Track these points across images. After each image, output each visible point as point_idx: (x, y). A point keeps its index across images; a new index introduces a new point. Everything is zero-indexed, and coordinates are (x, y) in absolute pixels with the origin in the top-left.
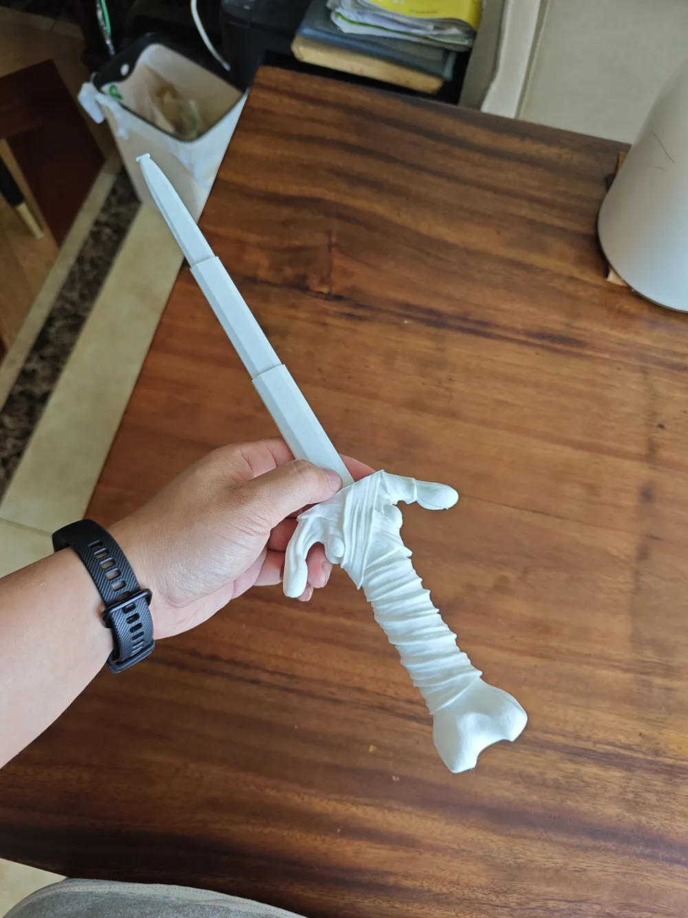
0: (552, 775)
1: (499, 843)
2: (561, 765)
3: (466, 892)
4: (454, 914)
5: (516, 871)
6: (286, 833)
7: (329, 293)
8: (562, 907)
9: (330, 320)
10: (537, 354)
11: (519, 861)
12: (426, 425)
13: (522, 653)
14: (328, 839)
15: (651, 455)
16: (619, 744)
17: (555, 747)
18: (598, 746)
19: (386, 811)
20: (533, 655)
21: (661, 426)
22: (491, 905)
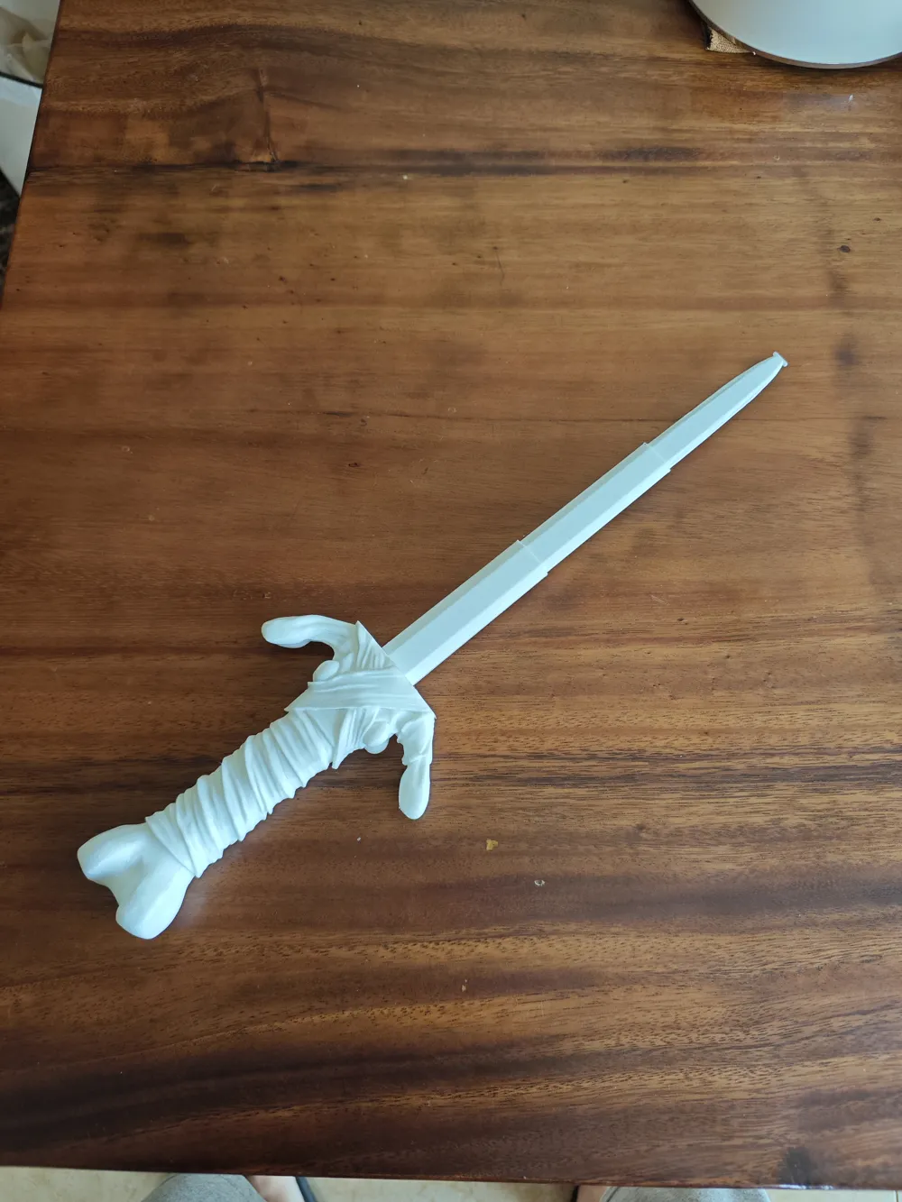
0: (792, 820)
1: (732, 946)
2: (804, 801)
3: (694, 1036)
4: (681, 1076)
5: (768, 985)
6: (376, 1011)
7: (273, 160)
8: (857, 1024)
9: (282, 201)
10: (625, 182)
11: (768, 967)
12: (469, 326)
13: (700, 640)
14: (449, 1006)
15: (839, 293)
16: (888, 746)
17: (786, 775)
18: (856, 757)
19: (535, 939)
20: (720, 640)
21: (845, 249)
22: (740, 1048)
